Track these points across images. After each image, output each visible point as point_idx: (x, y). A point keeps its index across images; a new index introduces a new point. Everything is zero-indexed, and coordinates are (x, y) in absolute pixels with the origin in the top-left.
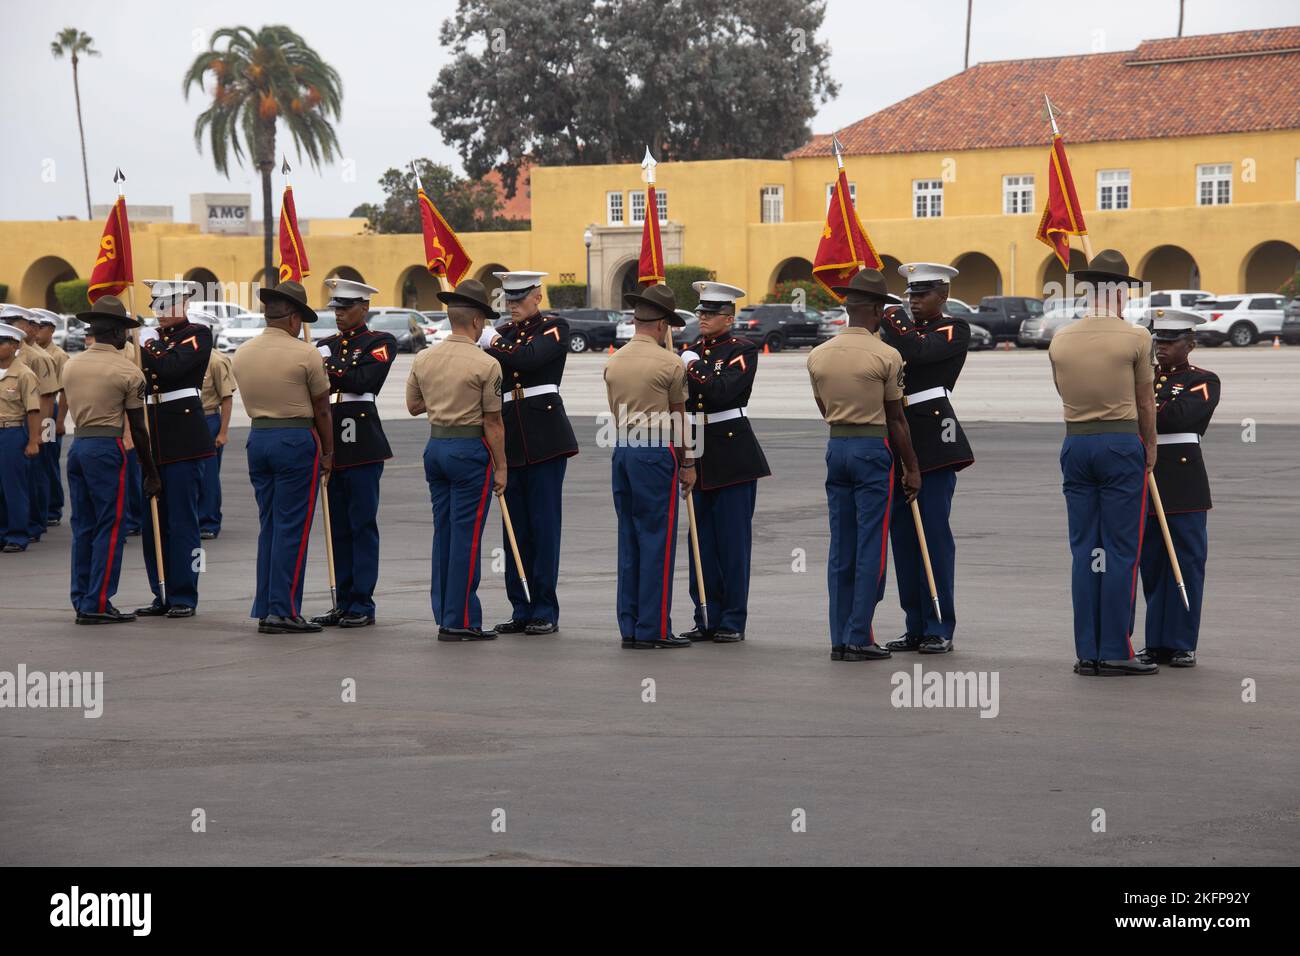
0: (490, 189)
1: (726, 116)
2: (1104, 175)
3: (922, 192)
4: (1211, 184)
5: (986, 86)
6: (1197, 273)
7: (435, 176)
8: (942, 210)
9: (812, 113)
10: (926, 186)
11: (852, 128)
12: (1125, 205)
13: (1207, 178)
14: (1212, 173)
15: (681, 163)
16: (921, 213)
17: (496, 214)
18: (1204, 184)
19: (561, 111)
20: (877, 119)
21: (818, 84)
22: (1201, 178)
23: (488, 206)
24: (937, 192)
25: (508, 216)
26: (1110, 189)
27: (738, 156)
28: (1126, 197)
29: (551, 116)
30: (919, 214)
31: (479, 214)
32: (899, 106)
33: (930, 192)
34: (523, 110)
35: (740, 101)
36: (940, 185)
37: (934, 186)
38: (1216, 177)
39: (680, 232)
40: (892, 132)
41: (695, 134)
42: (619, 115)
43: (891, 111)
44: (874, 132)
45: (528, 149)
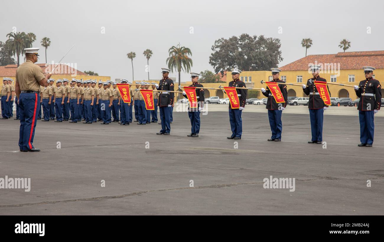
0: (219, 75)
1: (262, 63)
2: (332, 76)
3: (299, 78)
4: (351, 78)
5: (310, 59)
6: (349, 94)
7: (209, 73)
8: (302, 81)
9: (278, 63)
10: (299, 77)
11: (286, 66)
12: (336, 81)
13: (350, 77)
14: (351, 76)
15: (254, 71)
16: (298, 81)
17: (220, 80)
18: (350, 78)
19: (232, 62)
20: (290, 64)
21: (279, 58)
22: (349, 77)
23: (218, 78)
24: (301, 78)
25: (222, 80)
26: (333, 78)
27: (264, 70)
28: (336, 80)
29: (230, 63)
30: (298, 82)
31: (217, 80)
32: (294, 62)
33: (300, 78)
34: (226, 61)
35: (265, 61)
36: (302, 77)
37: (301, 77)
38: (352, 77)
39: (254, 84)
40: (293, 67)
41: (256, 66)
42: (243, 63)
43: (293, 63)
44: (290, 67)
45: (226, 69)
